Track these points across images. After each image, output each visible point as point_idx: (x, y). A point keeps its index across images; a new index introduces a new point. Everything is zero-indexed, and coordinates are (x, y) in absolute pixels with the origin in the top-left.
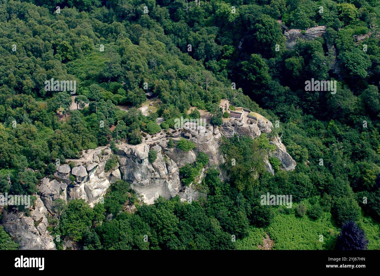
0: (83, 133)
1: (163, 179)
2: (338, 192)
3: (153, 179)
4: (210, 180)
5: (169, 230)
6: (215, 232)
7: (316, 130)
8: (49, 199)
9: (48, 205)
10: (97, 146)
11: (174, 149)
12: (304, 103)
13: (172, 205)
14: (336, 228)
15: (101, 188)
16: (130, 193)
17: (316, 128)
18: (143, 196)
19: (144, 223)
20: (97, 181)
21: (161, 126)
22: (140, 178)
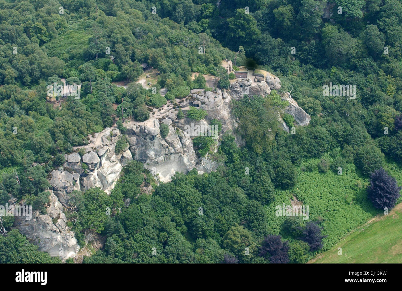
0: (85, 117)
1: (178, 153)
2: (358, 141)
3: (168, 154)
4: (226, 148)
5: (193, 207)
6: (241, 201)
7: (318, 79)
8: (63, 193)
9: (61, 199)
10: (103, 129)
11: (185, 120)
12: (300, 53)
13: (192, 179)
14: (362, 179)
15: (114, 173)
16: (144, 174)
17: (319, 78)
18: (158, 175)
19: (166, 202)
20: (110, 166)
21: (165, 97)
22: (153, 156)
